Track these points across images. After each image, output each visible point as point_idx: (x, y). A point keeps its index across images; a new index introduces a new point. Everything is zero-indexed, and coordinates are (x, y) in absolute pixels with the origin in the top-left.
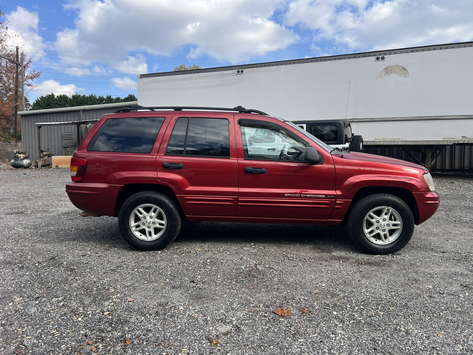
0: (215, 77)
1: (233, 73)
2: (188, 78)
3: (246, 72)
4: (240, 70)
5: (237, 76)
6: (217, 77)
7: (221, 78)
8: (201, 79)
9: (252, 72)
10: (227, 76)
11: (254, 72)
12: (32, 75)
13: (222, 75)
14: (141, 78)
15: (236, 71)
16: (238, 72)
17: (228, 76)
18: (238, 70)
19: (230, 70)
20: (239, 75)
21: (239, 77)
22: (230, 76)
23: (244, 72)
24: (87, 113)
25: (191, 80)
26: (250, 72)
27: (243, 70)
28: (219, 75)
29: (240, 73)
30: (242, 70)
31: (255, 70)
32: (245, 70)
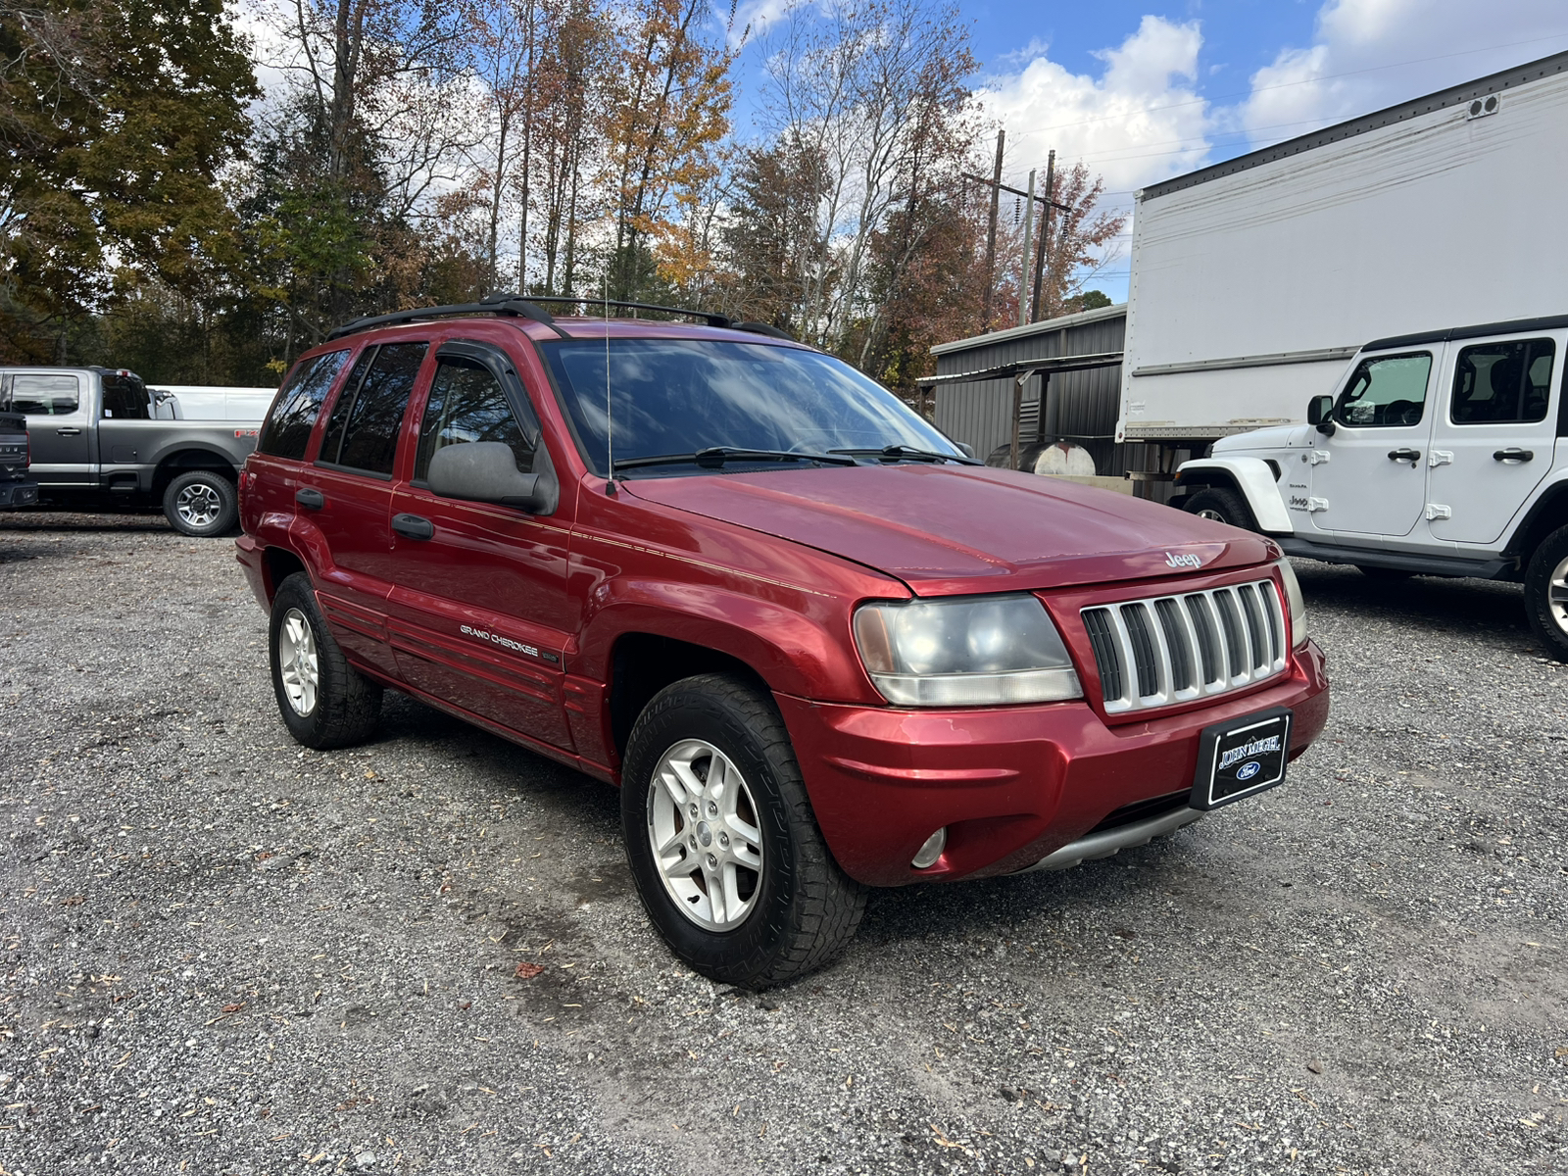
0: (1382, 152)
1: (1451, 118)
2: (1286, 171)
3: (1506, 106)
4: (1483, 100)
5: (1466, 128)
6: (1388, 150)
7: (1401, 151)
8: (1331, 166)
9: (1537, 96)
10: (1427, 137)
11: (1543, 95)
12: (1097, 229)
13: (1409, 135)
14: (1144, 199)
15: (1466, 106)
16: (1475, 108)
17: (1433, 135)
18: (1473, 101)
19: (1444, 105)
20: (1475, 123)
21: (1474, 132)
22: (1439, 133)
23: (1501, 103)
24: (1077, 336)
25: (1294, 178)
26: (1526, 100)
27: (1495, 95)
28: (1398, 139)
29: (1483, 111)
30: (1490, 96)
31: (1550, 83)
32: (1504, 93)
